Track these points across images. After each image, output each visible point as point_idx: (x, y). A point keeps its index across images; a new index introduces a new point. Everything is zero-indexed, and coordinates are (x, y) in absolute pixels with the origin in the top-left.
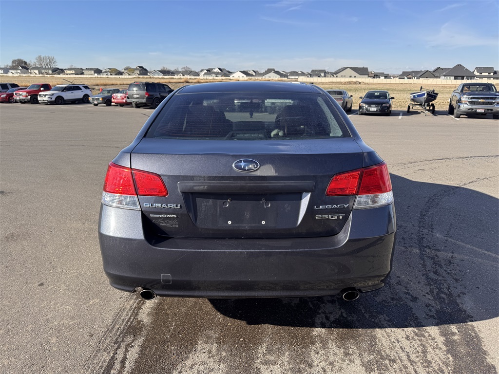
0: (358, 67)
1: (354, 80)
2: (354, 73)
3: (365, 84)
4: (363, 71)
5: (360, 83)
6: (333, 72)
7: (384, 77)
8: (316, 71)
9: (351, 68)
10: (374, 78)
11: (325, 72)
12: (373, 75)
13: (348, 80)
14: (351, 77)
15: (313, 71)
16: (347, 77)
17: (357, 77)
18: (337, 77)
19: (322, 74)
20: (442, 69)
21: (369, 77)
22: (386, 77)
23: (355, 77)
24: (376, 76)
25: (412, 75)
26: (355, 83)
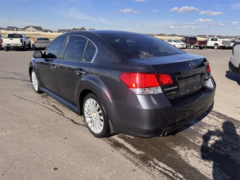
0: (36, 26)
1: (36, 33)
2: (34, 30)
3: (43, 35)
4: (39, 29)
5: (40, 35)
6: (22, 28)
7: (50, 32)
8: (10, 27)
9: (32, 27)
10: (45, 32)
11: (16, 28)
12: (45, 31)
13: (32, 33)
14: (33, 31)
15: (8, 27)
16: (31, 31)
17: (37, 32)
18: (25, 31)
19: (15, 29)
20: (76, 29)
21: (43, 31)
22: (51, 32)
23: (35, 31)
24: (46, 31)
25: (63, 31)
26: (37, 34)
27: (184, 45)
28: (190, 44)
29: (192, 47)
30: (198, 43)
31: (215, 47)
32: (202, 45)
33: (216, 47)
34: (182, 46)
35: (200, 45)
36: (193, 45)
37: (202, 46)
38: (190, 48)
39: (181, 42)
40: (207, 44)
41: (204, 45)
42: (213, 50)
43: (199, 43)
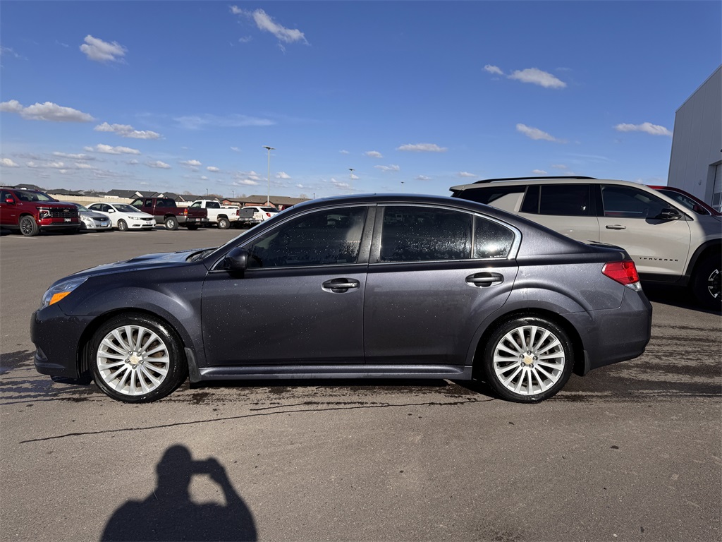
27: (151, 219)
28: (163, 217)
29: (170, 224)
30: (186, 213)
31: (221, 224)
32: (197, 220)
33: (223, 224)
34: (145, 222)
35: (193, 220)
36: (173, 220)
37: (198, 222)
38: (167, 229)
39: (136, 211)
40: (208, 217)
41: (201, 218)
42: (217, 230)
43: (188, 213)
